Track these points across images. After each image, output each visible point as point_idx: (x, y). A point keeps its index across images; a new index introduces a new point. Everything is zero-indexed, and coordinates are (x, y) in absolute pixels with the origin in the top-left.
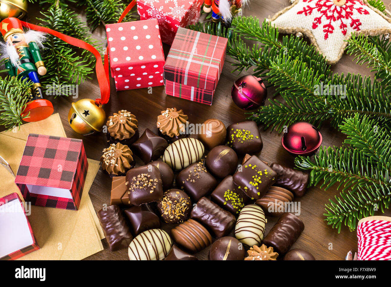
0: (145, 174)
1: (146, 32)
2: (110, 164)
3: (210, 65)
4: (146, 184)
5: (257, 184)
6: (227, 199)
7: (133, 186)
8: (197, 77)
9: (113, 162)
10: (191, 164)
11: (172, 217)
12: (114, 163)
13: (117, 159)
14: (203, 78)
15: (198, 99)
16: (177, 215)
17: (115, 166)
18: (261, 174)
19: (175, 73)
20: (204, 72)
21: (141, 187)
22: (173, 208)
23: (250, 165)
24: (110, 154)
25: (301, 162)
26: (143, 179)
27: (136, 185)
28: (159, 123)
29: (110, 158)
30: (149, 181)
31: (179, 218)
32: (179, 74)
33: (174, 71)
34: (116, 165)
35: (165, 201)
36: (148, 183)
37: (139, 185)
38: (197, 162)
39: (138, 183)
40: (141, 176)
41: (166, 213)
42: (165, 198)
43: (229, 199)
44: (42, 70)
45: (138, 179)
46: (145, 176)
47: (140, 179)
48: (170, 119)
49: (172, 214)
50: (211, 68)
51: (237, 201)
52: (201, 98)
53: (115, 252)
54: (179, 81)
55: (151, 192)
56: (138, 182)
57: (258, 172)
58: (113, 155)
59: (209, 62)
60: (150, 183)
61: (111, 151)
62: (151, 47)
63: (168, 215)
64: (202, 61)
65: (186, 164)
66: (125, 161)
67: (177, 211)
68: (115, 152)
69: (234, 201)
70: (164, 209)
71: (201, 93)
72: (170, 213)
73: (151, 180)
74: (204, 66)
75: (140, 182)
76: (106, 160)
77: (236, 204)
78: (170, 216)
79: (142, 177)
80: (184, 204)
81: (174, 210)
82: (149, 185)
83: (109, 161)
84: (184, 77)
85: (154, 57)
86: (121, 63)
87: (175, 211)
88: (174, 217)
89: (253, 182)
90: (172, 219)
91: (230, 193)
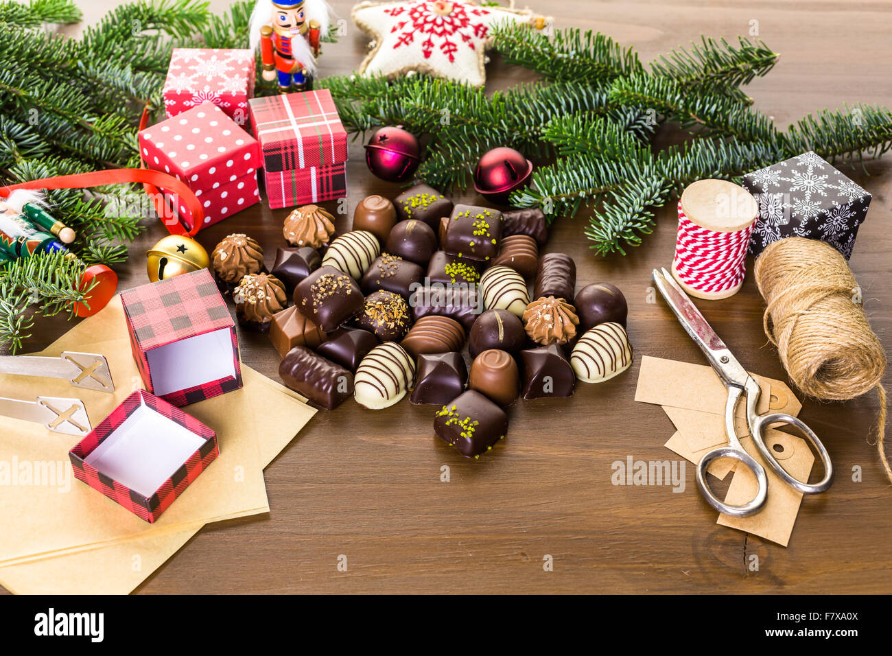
0: (325, 276)
1: (207, 120)
2: (258, 300)
3: (327, 122)
4: (335, 286)
5: (484, 230)
6: (452, 275)
7: (317, 298)
8: (318, 143)
9: (261, 294)
10: (371, 263)
11: (392, 325)
12: (264, 296)
13: (265, 287)
14: (326, 140)
15: (325, 193)
16: (399, 317)
17: (267, 301)
18: (482, 217)
19: (283, 152)
20: (325, 133)
21: (330, 293)
23: (461, 214)
24: (252, 286)
25: (520, 197)
27: (322, 294)
28: (292, 234)
29: (255, 292)
31: (402, 324)
32: (289, 151)
33: (280, 149)
34: (268, 298)
35: (370, 307)
36: (337, 283)
37: (327, 292)
38: (378, 255)
39: (323, 290)
41: (381, 323)
42: (369, 304)
43: (456, 273)
44: (67, 234)
45: (320, 285)
46: (328, 278)
47: (323, 284)
48: (309, 216)
49: (390, 320)
50: (331, 125)
51: (468, 271)
52: (328, 190)
53: (337, 410)
54: (291, 166)
55: (349, 292)
57: (477, 217)
58: (257, 284)
59: (323, 120)
60: (340, 283)
61: (250, 282)
62: (227, 133)
63: (385, 325)
64: (312, 122)
65: (365, 265)
66: (277, 289)
67: (396, 312)
68: (256, 280)
69: (465, 273)
70: (375, 317)
71: (327, 177)
72: (387, 321)
73: (339, 278)
74: (320, 126)
75: (324, 287)
76: (249, 297)
77: (468, 275)
78: (389, 324)
79: (324, 279)
80: (399, 301)
81: (391, 312)
82: (341, 286)
83: (254, 297)
84: (297, 152)
85: (240, 143)
86: (195, 164)
87: (393, 314)
88: (396, 324)
89: (478, 230)
90: (393, 330)
91: (452, 267)
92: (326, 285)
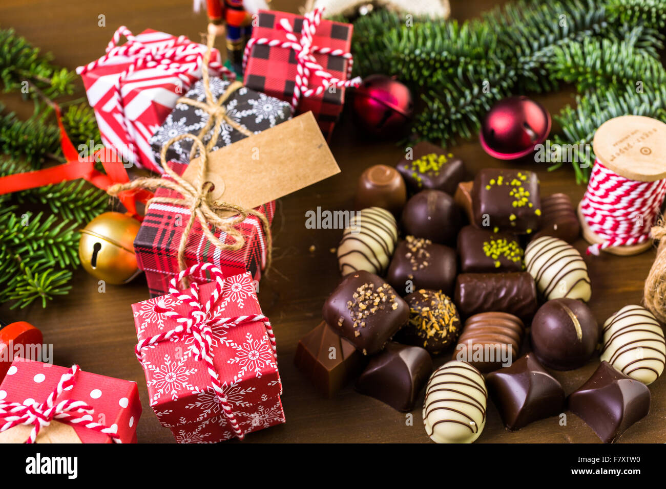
0: (363, 287)
4: (377, 300)
6: (495, 257)
11: (444, 333)
16: (450, 322)
21: (373, 310)
22: (437, 316)
26: (365, 295)
30: (378, 293)
35: (415, 314)
36: (379, 296)
37: (368, 309)
40: (359, 293)
43: (498, 253)
45: (358, 301)
46: (366, 290)
47: (361, 299)
49: (441, 327)
51: (511, 249)
56: (361, 305)
60: (382, 295)
63: (437, 334)
67: (447, 318)
69: (508, 252)
70: (424, 327)
72: (438, 328)
73: (380, 289)
75: (363, 302)
77: (513, 254)
78: (441, 332)
79: (362, 293)
80: (447, 301)
81: (441, 318)
82: (384, 300)
87: (444, 319)
88: (448, 332)
89: (517, 200)
90: (445, 338)
91: (492, 246)
92: (365, 300)
